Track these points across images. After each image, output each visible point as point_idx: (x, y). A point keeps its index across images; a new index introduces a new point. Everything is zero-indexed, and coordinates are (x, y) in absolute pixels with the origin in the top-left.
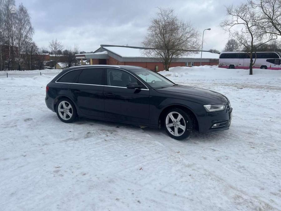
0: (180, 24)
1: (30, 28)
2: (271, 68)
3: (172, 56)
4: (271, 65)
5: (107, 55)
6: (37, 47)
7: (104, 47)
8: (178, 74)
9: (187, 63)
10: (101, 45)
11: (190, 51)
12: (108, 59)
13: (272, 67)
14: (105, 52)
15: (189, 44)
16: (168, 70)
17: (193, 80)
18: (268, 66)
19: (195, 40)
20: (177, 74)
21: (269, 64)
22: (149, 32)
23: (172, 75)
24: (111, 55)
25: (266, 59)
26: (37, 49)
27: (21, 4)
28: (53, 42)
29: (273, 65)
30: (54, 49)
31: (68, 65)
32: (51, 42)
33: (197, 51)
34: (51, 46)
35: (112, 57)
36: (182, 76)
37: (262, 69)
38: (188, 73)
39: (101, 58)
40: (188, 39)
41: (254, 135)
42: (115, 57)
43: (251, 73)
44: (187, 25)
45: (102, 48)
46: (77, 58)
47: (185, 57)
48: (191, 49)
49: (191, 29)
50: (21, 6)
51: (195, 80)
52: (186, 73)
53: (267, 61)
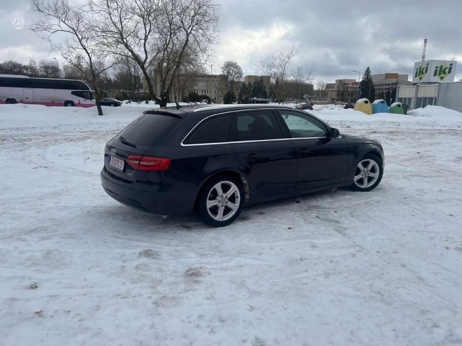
2: (79, 105)
4: (79, 100)
13: (81, 103)
18: (76, 102)
21: (76, 99)
25: (70, 91)
29: (82, 100)
37: (66, 106)
43: (101, 113)
53: (73, 93)
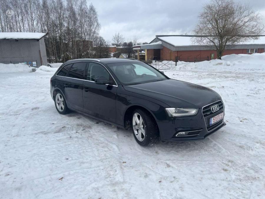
0: (236, 7)
1: (98, 24)
3: (225, 44)
5: (161, 45)
6: (104, 40)
7: (159, 38)
8: (231, 62)
9: (250, 50)
10: (156, 36)
11: (248, 36)
12: (162, 49)
14: (159, 43)
15: (247, 29)
16: (220, 59)
17: (245, 70)
19: (255, 23)
20: (229, 63)
22: (201, 19)
23: (223, 64)
24: (165, 45)
26: (105, 42)
27: (91, 4)
28: (116, 36)
30: (116, 41)
31: (127, 56)
32: (114, 36)
33: (256, 36)
34: (114, 40)
35: (165, 46)
36: (234, 65)
38: (242, 61)
39: (155, 48)
40: (247, 24)
41: (246, 150)
42: (168, 47)
44: (245, 8)
45: (157, 39)
46: (134, 49)
47: (241, 43)
48: (249, 35)
49: (250, 12)
50: (91, 6)
51: (248, 70)
52: (239, 62)
